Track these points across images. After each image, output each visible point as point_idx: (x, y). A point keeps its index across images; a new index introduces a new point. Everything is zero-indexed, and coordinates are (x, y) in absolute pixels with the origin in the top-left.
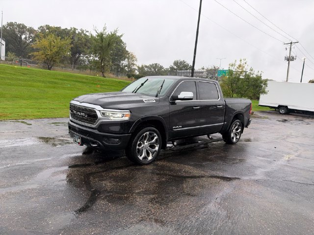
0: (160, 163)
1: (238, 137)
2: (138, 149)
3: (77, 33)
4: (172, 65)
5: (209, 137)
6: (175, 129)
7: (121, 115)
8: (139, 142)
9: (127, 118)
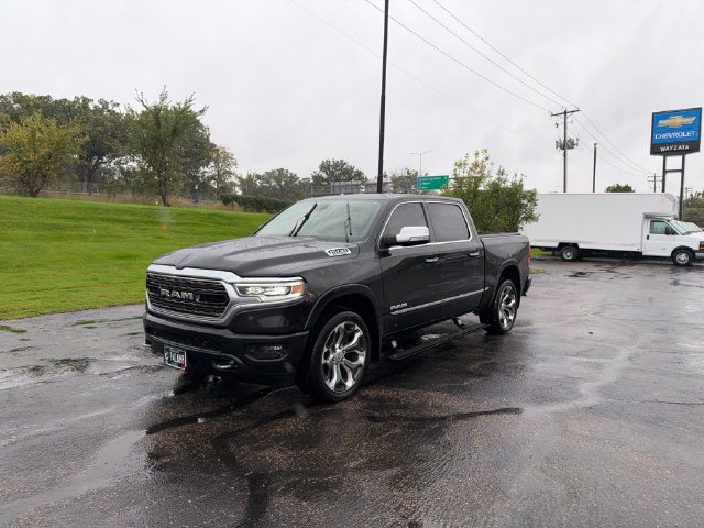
0: (371, 393)
1: (511, 317)
2: (326, 365)
3: (92, 108)
4: (318, 170)
5: (456, 323)
6: (394, 310)
7: (283, 291)
8: (325, 350)
9: (296, 296)
